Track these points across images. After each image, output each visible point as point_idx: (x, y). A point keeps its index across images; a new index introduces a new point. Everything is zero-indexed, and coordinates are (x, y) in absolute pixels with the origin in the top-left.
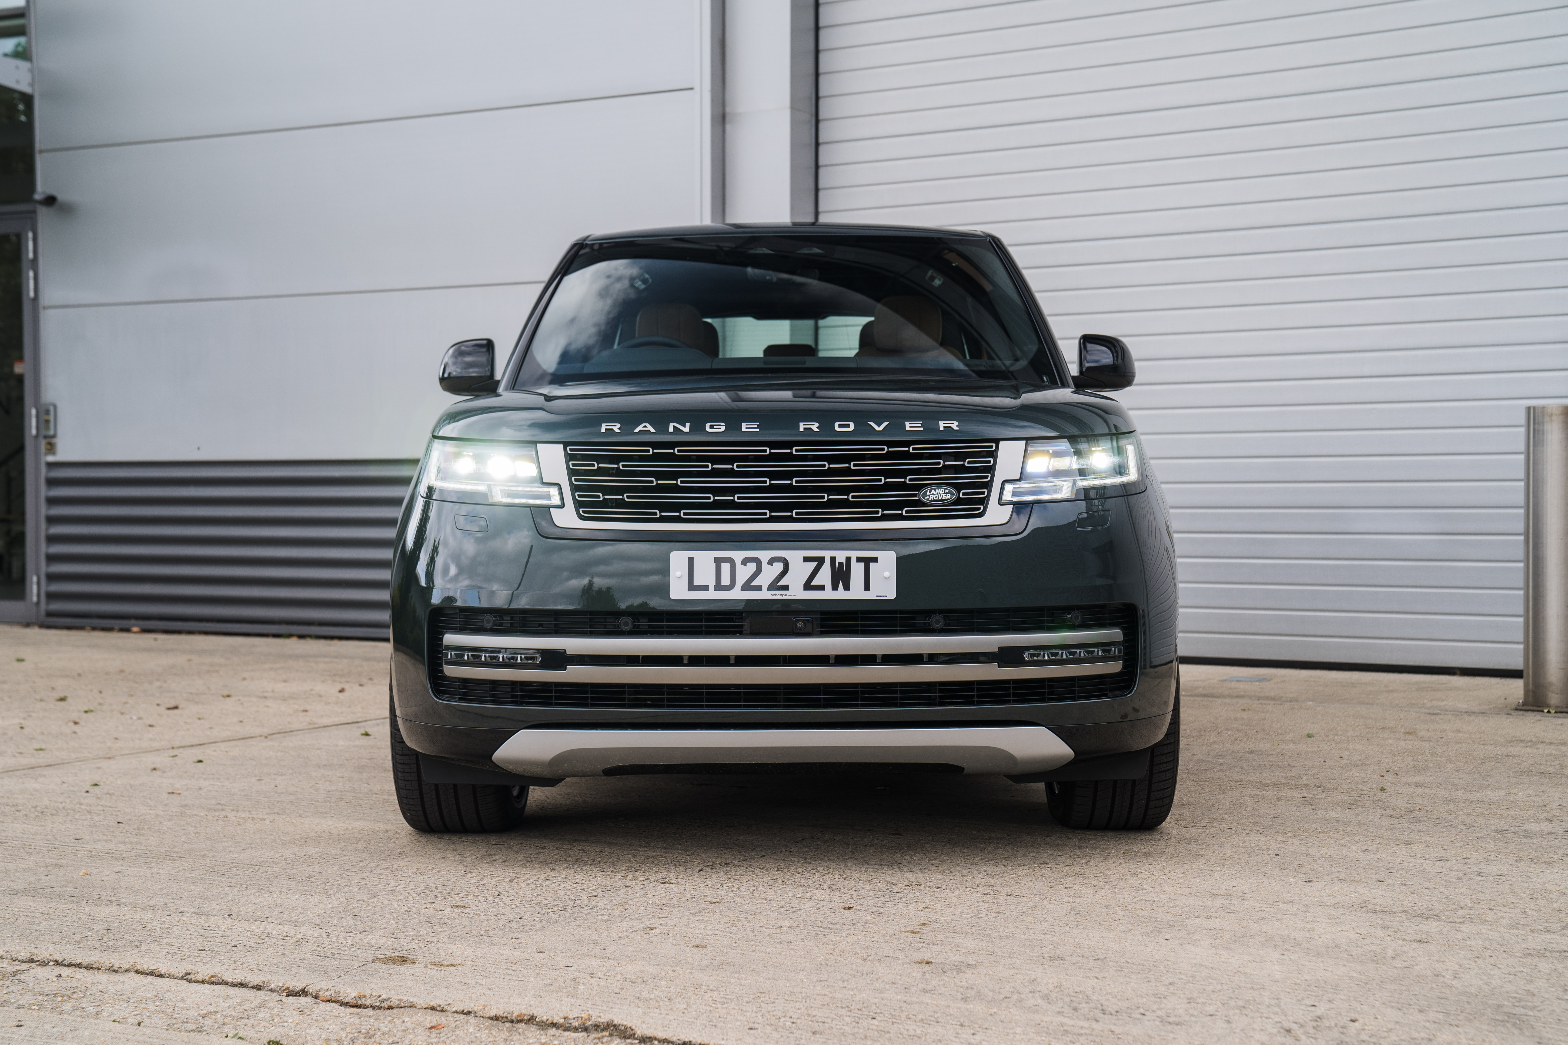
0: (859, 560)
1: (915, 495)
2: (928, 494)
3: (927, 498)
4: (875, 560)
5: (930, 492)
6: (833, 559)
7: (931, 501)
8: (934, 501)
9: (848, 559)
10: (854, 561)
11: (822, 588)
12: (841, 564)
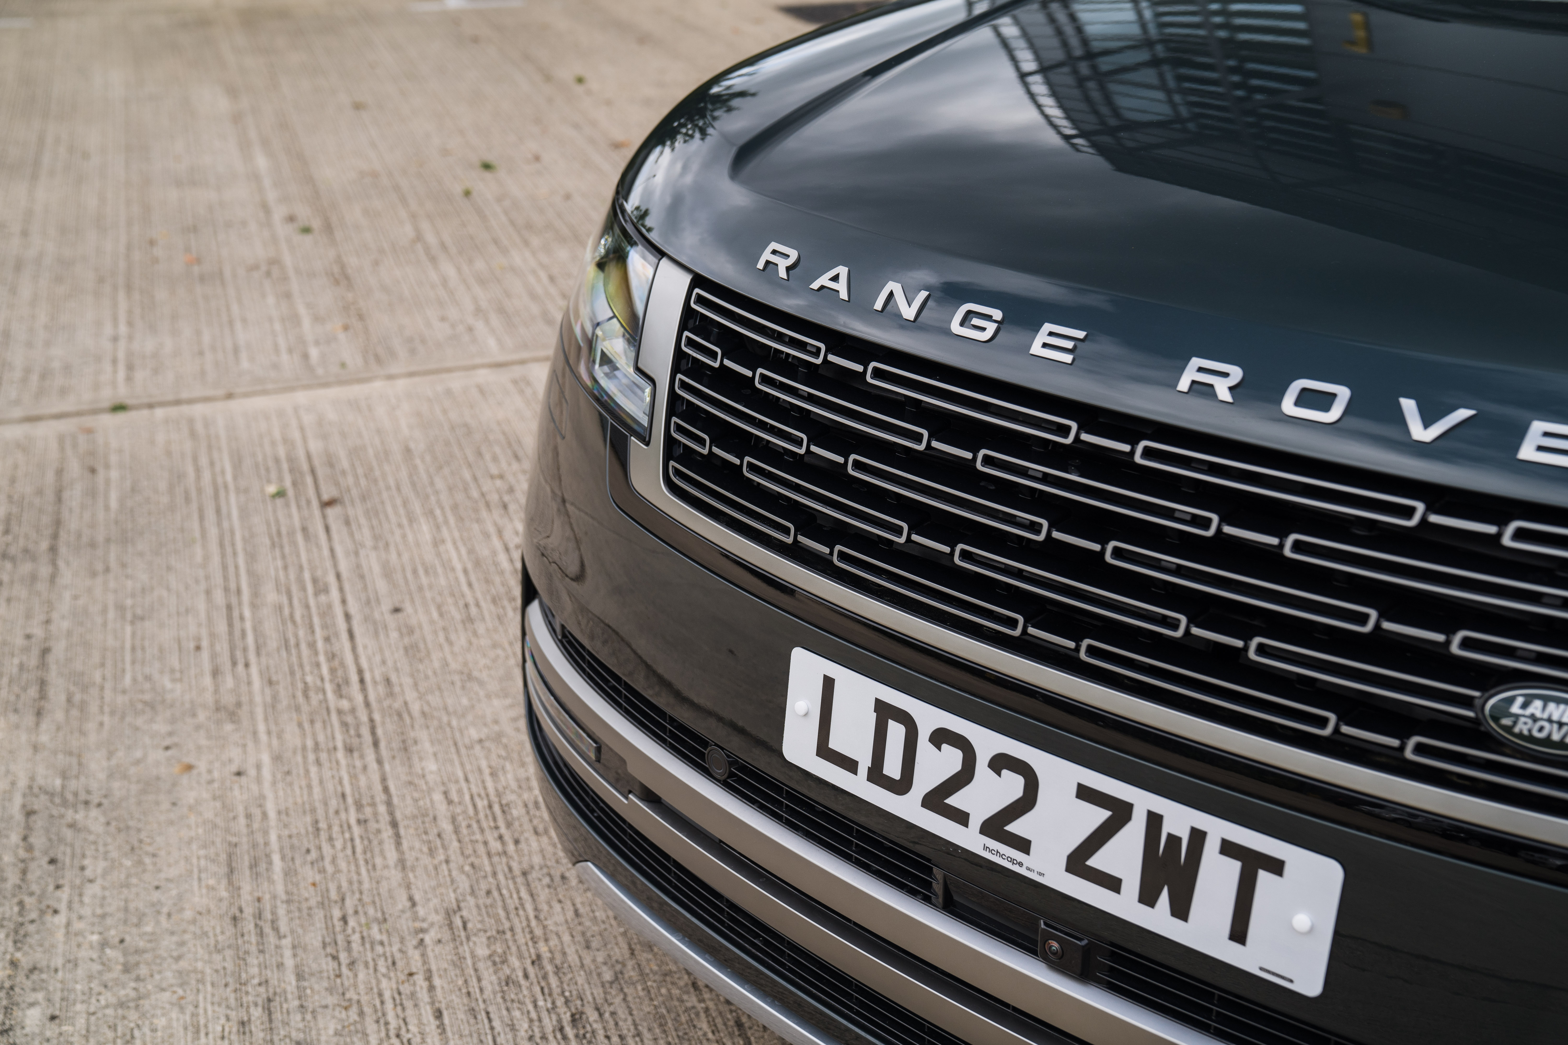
0: (1228, 848)
1: (1466, 702)
2: (1515, 709)
3: (1506, 722)
4: (1276, 867)
5: (1525, 706)
6: (1154, 821)
7: (1520, 736)
8: (1530, 738)
9: (1198, 837)
10: (1211, 847)
11: (1113, 884)
12: (1175, 840)
